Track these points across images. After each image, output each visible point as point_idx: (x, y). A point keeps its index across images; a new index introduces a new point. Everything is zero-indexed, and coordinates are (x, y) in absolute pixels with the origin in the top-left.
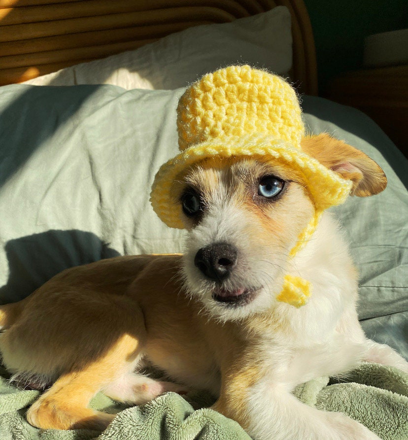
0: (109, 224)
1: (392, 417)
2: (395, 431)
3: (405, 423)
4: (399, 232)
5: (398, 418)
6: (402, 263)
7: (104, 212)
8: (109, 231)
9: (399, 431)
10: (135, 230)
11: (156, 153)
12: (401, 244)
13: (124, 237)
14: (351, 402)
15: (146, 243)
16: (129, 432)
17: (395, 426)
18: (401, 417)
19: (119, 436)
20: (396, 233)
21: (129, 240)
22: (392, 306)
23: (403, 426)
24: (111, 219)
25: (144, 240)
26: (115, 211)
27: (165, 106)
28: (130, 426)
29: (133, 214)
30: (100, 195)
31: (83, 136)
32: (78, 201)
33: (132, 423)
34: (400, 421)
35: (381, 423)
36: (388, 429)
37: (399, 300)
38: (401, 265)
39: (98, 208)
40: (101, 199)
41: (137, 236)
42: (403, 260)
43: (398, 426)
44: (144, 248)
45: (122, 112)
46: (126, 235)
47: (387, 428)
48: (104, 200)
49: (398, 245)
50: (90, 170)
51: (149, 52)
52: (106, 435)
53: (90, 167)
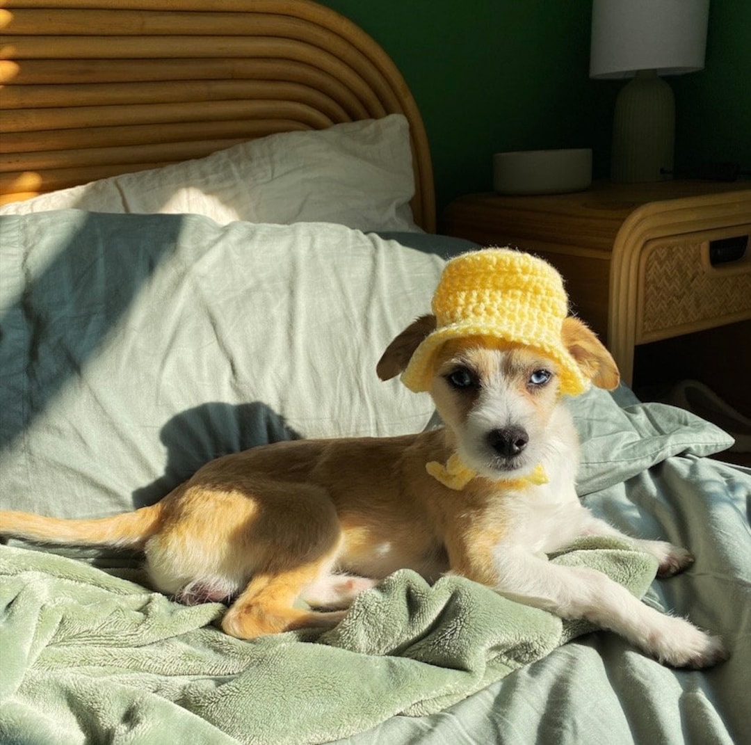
1: (623, 569)
3: (635, 572)
4: (584, 402)
6: (593, 435)
7: (241, 387)
8: (249, 411)
10: (282, 409)
12: (588, 415)
13: (269, 418)
15: (298, 425)
16: (376, 609)
17: (627, 576)
19: (366, 616)
20: (581, 403)
21: (275, 422)
22: (588, 484)
24: (251, 395)
25: (295, 421)
26: (255, 384)
27: (290, 250)
28: (376, 604)
29: (276, 388)
30: (232, 365)
31: (196, 289)
32: (206, 374)
37: (594, 477)
38: (593, 439)
39: (231, 382)
40: (234, 371)
41: (285, 417)
42: (594, 433)
43: (630, 576)
46: (271, 416)
47: (620, 579)
48: (238, 371)
49: (586, 416)
50: (213, 334)
51: (227, 166)
52: (350, 619)
53: (212, 329)
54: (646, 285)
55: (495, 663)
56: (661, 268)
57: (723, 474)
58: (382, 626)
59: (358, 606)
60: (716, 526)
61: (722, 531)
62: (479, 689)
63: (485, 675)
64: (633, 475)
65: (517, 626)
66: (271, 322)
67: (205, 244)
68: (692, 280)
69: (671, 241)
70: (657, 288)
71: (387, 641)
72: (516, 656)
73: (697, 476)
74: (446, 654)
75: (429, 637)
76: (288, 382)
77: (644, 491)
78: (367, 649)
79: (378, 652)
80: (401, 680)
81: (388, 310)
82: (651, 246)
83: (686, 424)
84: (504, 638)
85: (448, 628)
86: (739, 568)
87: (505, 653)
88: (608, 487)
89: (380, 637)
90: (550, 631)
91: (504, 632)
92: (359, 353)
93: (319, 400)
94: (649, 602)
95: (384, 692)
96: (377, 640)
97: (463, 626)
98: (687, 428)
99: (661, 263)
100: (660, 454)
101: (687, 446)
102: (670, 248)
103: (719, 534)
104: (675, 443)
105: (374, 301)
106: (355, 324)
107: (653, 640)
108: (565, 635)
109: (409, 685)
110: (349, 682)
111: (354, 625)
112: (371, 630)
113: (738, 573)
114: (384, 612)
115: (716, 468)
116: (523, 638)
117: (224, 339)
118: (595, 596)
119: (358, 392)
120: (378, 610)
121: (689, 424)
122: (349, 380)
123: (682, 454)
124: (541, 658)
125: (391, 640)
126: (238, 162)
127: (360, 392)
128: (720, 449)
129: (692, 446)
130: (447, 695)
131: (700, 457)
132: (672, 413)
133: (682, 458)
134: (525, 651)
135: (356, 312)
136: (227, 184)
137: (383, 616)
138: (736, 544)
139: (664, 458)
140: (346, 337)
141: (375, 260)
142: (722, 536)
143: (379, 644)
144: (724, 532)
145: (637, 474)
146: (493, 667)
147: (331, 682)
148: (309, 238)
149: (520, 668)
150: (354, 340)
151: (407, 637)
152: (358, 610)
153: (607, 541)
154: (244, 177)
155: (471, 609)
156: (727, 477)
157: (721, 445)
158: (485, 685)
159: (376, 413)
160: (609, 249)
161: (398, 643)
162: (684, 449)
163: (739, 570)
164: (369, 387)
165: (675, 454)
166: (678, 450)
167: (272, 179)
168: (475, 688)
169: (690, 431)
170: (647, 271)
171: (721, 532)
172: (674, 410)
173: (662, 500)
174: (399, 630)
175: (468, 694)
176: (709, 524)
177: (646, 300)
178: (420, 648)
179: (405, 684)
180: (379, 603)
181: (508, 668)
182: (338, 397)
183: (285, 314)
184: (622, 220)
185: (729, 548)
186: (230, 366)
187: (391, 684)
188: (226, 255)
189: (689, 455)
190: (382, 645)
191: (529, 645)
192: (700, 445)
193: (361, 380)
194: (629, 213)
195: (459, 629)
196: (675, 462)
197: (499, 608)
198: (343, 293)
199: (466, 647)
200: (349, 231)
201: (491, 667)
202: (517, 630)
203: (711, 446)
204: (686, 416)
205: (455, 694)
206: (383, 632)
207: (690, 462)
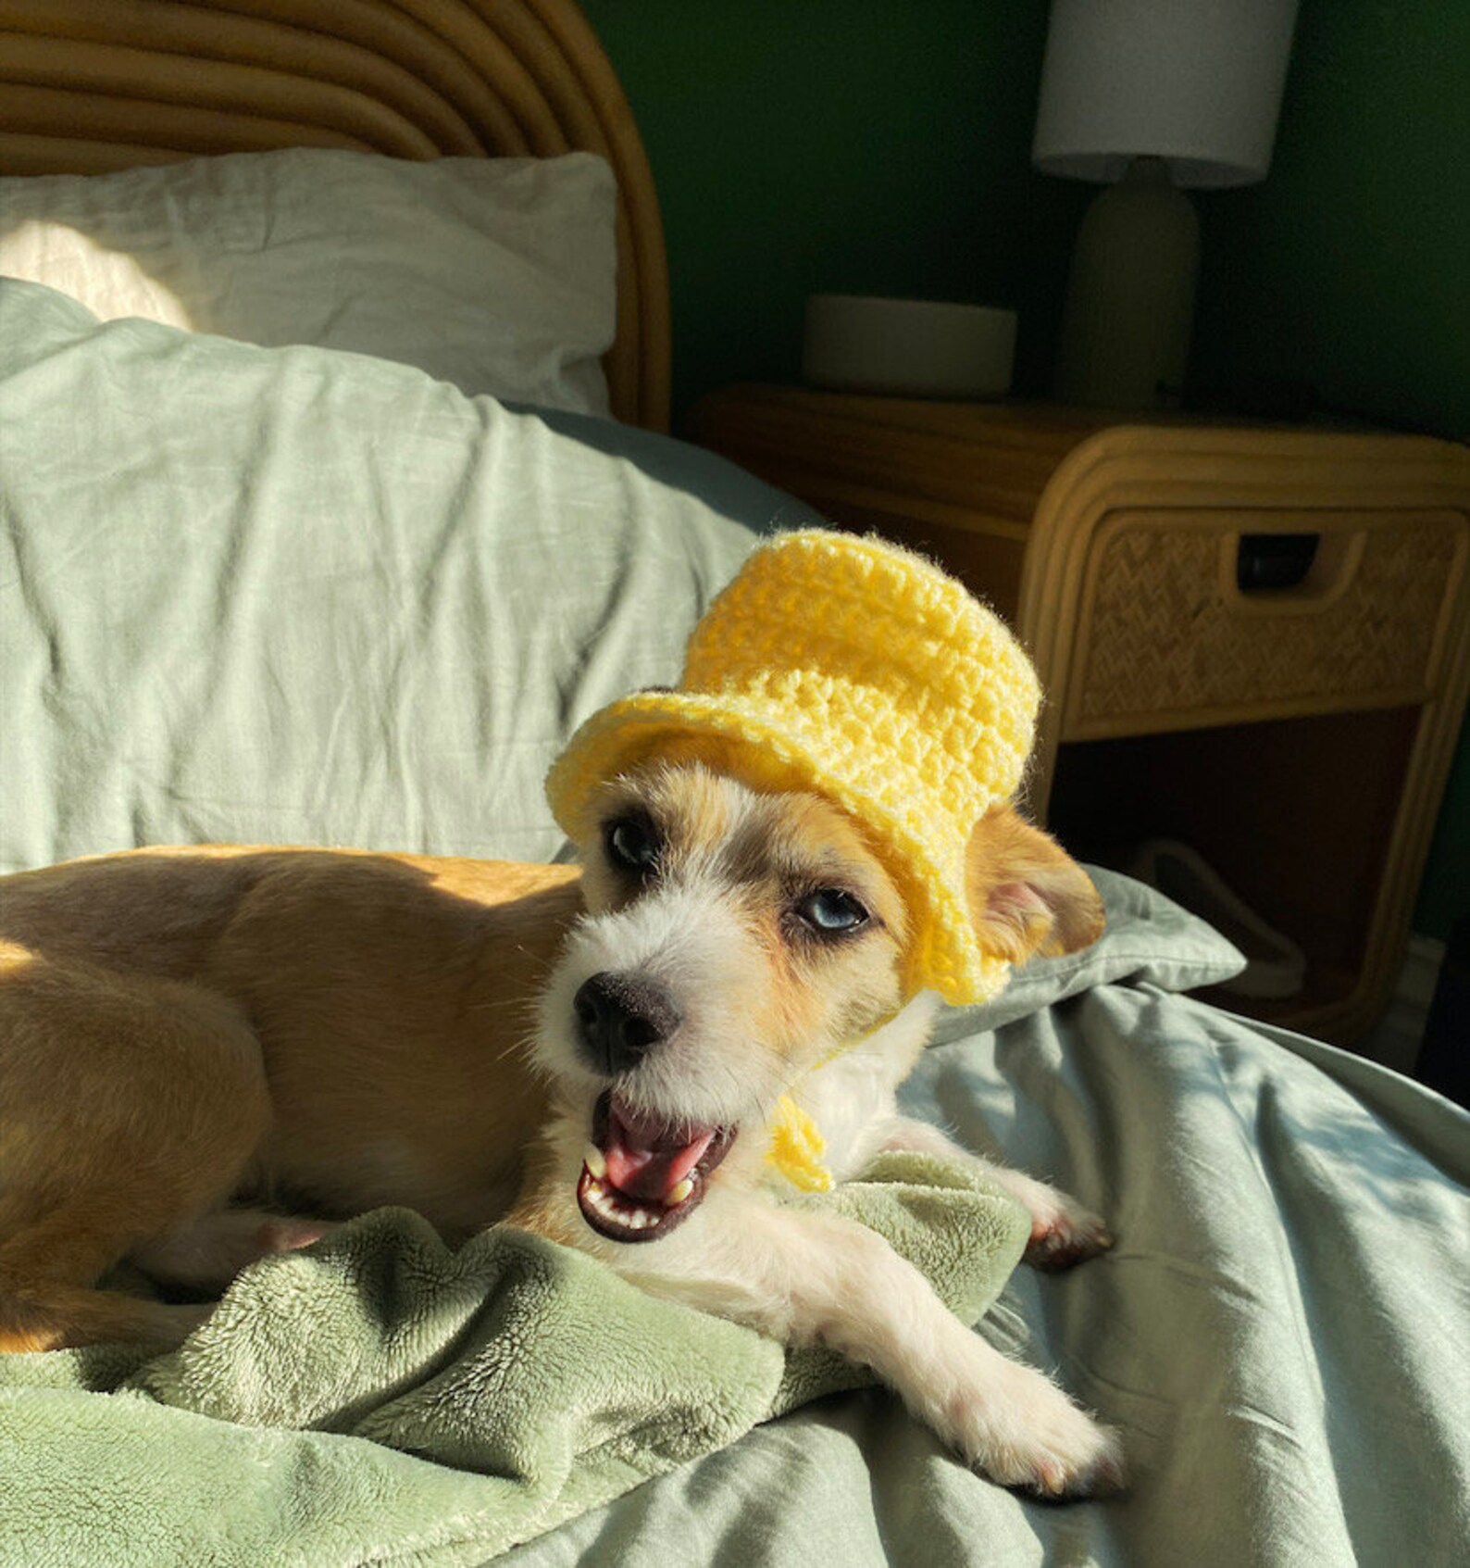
0: (86, 745)
1: (945, 1236)
2: (952, 1267)
3: (974, 1245)
5: (959, 1236)
7: (69, 705)
8: (84, 767)
9: (961, 1265)
10: (176, 772)
11: (241, 536)
13: (137, 791)
14: (858, 1210)
15: (212, 816)
16: (292, 1306)
18: (966, 1234)
19: (261, 1324)
21: (154, 805)
23: (970, 1253)
24: (95, 729)
25: (208, 806)
26: (108, 703)
27: (260, 396)
28: (293, 1292)
29: (167, 721)
30: (54, 648)
33: (296, 1281)
34: (965, 1242)
35: (922, 1250)
36: (938, 1262)
39: (44, 692)
40: (56, 662)
41: (182, 792)
43: (961, 1253)
44: (207, 830)
45: (111, 388)
46: (143, 784)
47: (935, 1260)
50: (14, 563)
51: (156, 196)
52: (217, 1326)
53: (13, 551)
54: (1098, 610)
55: (602, 1457)
56: (1133, 576)
57: (1213, 1034)
58: (303, 1352)
59: (245, 1293)
60: (1185, 1149)
61: (1198, 1161)
62: (549, 1525)
63: (566, 1488)
64: (1014, 1017)
65: (658, 1362)
66: (179, 554)
67: (33, 347)
68: (1196, 614)
69: (1160, 519)
70: (1120, 622)
71: (318, 1392)
72: (658, 1441)
73: (1156, 1032)
74: (466, 1429)
75: (428, 1384)
76: (200, 708)
77: (1035, 1054)
78: (260, 1408)
79: (293, 1417)
80: (318, 1504)
81: (489, 567)
82: (1115, 525)
83: (1145, 915)
84: (622, 1391)
85: (480, 1360)
86: (1225, 1249)
87: (633, 1433)
88: (957, 1040)
89: (296, 1377)
90: (748, 1379)
91: (624, 1376)
92: (399, 659)
93: (277, 765)
94: (1004, 1319)
95: (261, 1539)
96: (290, 1386)
97: (516, 1359)
98: (1148, 924)
99: (1133, 565)
100: (1080, 974)
101: (1142, 962)
102: (1157, 536)
103: (1192, 1166)
104: (1115, 953)
105: (458, 542)
106: (398, 592)
107: (958, 1410)
108: (788, 1391)
109: (338, 1519)
110: (164, 1505)
111: (224, 1345)
112: (273, 1358)
113: (1224, 1262)
114: (314, 1314)
115: (1200, 1019)
116: (677, 1394)
117: (39, 579)
118: (846, 1285)
119: (383, 754)
120: (297, 1310)
121: (1152, 917)
122: (364, 727)
123: (1129, 981)
124: (721, 1447)
125: (326, 1389)
126: (184, 195)
127: (389, 754)
128: (1213, 978)
129: (1154, 965)
130: (452, 1543)
131: (1170, 992)
132: (1119, 887)
133: (1126, 990)
134: (681, 1429)
135: (406, 561)
136: (147, 238)
137: (309, 1325)
138: (1227, 1195)
139: (1087, 985)
140: (372, 619)
141: (476, 453)
142: (1197, 1173)
143: (294, 1398)
144: (1204, 1165)
145: (1022, 1014)
146: (595, 1470)
147: (108, 1506)
148: (318, 379)
149: (665, 1474)
150: (392, 628)
151: (369, 1384)
152: (242, 1306)
153: (922, 1164)
154: (193, 229)
155: (544, 1315)
156: (1221, 1040)
157: (1216, 970)
158: (567, 1515)
159: (426, 808)
160: (1026, 517)
161: (346, 1398)
162: (1134, 969)
163: (1228, 1255)
164: (413, 745)
165: (1111, 979)
166: (1121, 969)
167: (266, 246)
168: (536, 1522)
169: (1150, 930)
170: (1102, 578)
171: (1197, 1165)
172: (1122, 882)
173: (1071, 1081)
174: (349, 1365)
175: (517, 1538)
176: (1170, 1143)
177: (1093, 643)
178: (402, 1413)
179: (326, 1517)
180: (304, 1290)
181: (634, 1471)
182: (329, 760)
183: (218, 541)
184: (1060, 455)
185: (1210, 1203)
186: (47, 651)
187: (287, 1515)
188: (87, 380)
189: (1144, 984)
190: (303, 1399)
191: (690, 1412)
192: (1171, 963)
193: (396, 725)
194: (1077, 443)
195: (504, 1365)
196: (1112, 996)
197: (618, 1314)
198: (380, 511)
199: (519, 1413)
200: (429, 383)
201: (590, 1469)
202: (657, 1374)
203: (1196, 970)
204: (1147, 900)
205: (477, 1540)
206: (306, 1365)
207: (1143, 999)
